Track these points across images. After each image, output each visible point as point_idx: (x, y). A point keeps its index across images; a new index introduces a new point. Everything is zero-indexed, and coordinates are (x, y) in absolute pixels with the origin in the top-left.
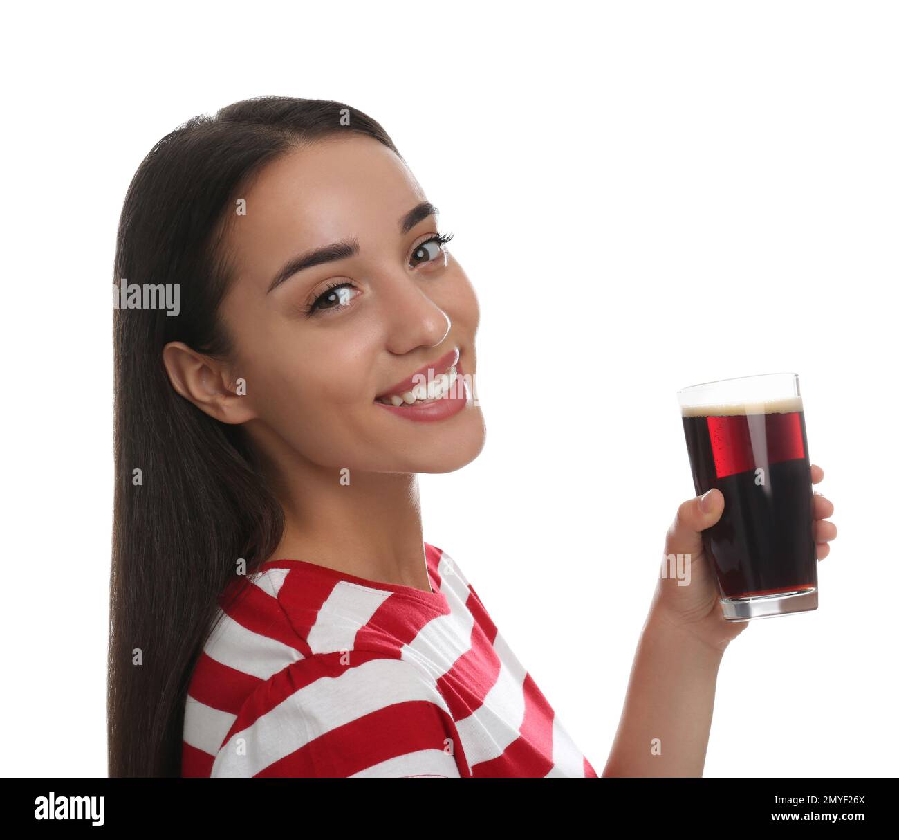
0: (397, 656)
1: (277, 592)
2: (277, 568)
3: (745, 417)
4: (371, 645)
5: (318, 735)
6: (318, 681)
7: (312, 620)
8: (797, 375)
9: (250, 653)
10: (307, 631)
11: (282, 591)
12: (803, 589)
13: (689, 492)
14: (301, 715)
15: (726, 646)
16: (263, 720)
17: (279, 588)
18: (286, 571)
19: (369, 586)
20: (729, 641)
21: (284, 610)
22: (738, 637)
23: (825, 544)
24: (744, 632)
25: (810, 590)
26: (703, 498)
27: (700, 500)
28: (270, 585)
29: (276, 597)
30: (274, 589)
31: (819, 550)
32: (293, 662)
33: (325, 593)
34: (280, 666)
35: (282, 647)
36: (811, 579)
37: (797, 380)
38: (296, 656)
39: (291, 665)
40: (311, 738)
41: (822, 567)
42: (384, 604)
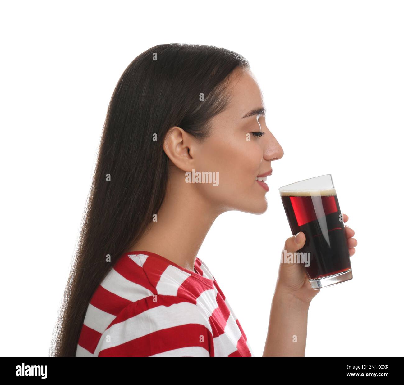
0: (195, 303)
1: (143, 264)
2: (143, 254)
3: (311, 197)
4: (184, 295)
5: (155, 331)
6: (159, 307)
7: (158, 279)
8: (331, 175)
9: (126, 290)
10: (156, 284)
11: (145, 264)
12: (345, 271)
13: (290, 234)
14: (149, 320)
15: (311, 301)
16: (131, 320)
17: (144, 263)
18: (147, 256)
19: (182, 270)
20: (312, 298)
21: (145, 273)
22: (316, 296)
23: (353, 248)
24: (318, 294)
25: (348, 271)
26: (296, 236)
27: (294, 237)
28: (139, 261)
29: (142, 267)
30: (141, 263)
31: (350, 252)
32: (148, 296)
33: (164, 269)
34: (141, 297)
35: (144, 289)
36: (349, 266)
37: (331, 177)
38: (150, 293)
39: (147, 297)
40: (151, 331)
41: (352, 259)
42: (187, 279)
